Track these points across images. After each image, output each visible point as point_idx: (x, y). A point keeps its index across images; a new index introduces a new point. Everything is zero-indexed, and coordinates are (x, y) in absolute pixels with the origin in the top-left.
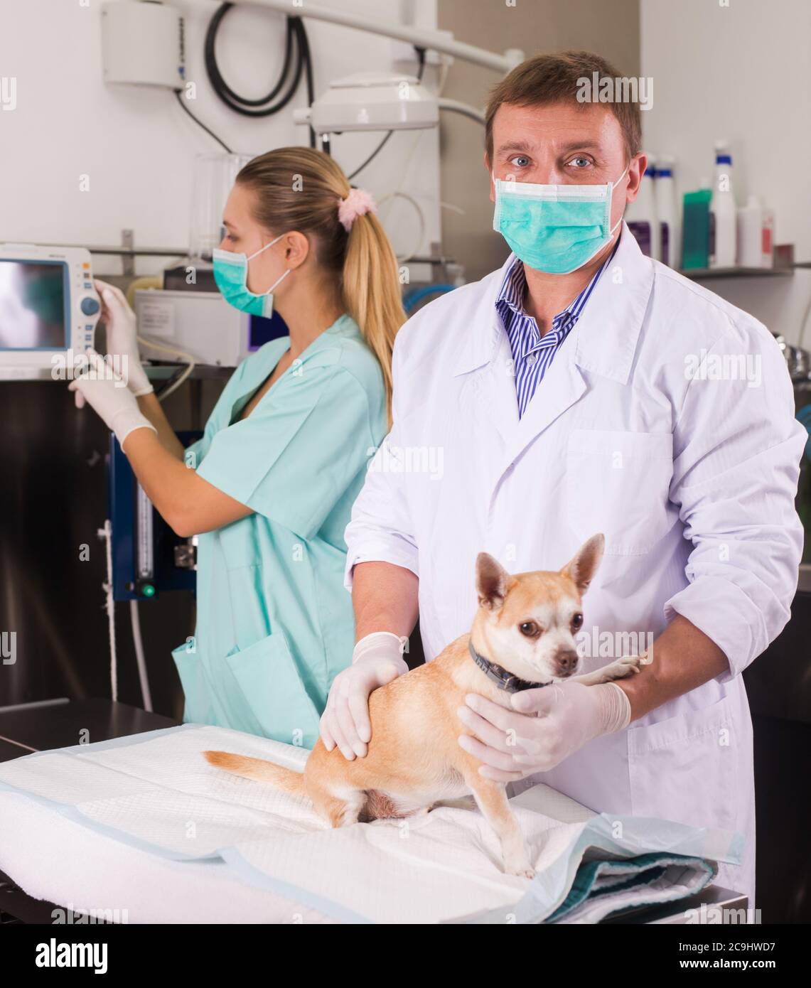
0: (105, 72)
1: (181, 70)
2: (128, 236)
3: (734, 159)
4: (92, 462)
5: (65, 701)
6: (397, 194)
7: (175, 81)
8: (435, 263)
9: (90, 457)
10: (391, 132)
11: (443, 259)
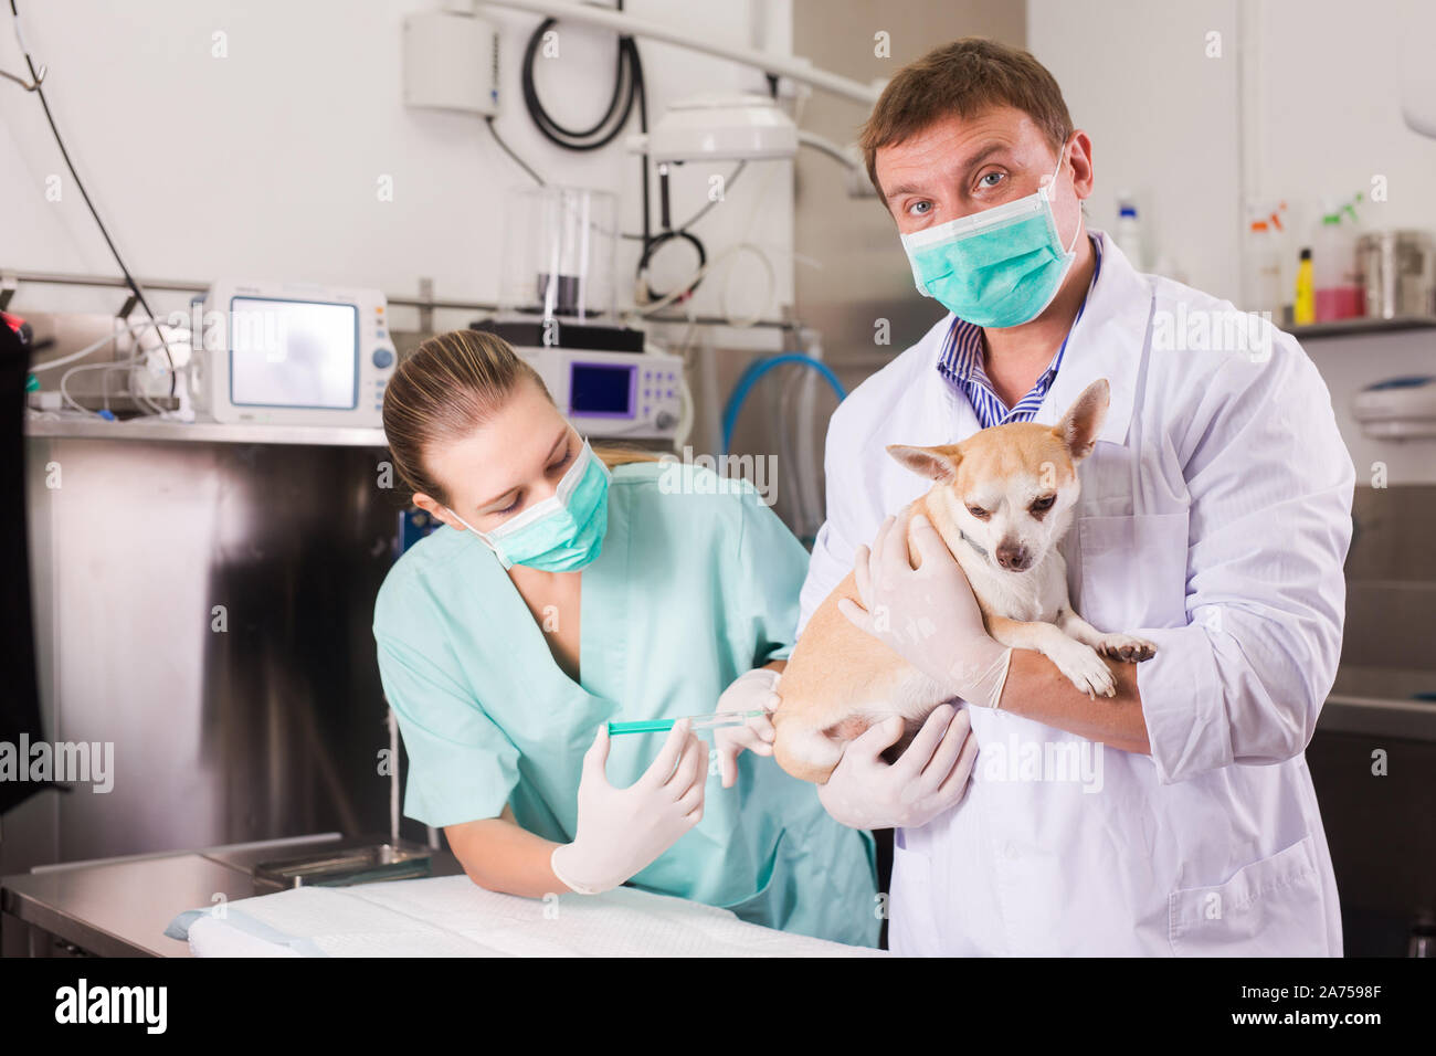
0: (406, 94)
1: (495, 94)
2: (426, 285)
3: (1141, 211)
4: (377, 552)
5: (335, 836)
6: (745, 246)
7: (486, 106)
8: (786, 328)
9: (374, 545)
10: (743, 163)
11: (795, 323)
